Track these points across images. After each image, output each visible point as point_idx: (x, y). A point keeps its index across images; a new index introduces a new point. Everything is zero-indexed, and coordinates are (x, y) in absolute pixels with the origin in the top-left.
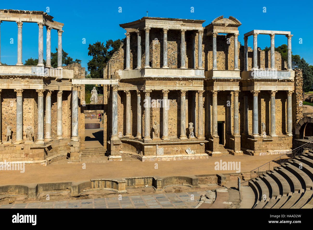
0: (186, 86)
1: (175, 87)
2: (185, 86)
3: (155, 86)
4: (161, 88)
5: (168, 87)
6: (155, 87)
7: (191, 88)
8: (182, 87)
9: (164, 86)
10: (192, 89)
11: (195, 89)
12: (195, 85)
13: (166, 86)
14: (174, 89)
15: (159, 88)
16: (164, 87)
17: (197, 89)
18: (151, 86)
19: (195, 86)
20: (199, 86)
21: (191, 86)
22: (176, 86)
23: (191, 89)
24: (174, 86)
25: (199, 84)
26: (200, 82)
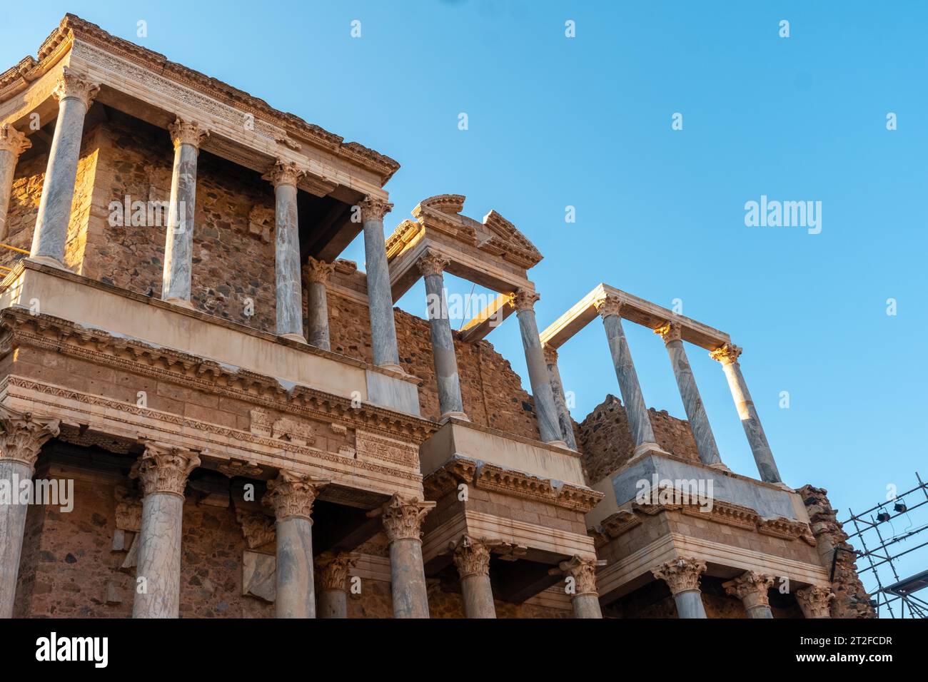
0: (318, 455)
1: (238, 443)
2: (311, 454)
3: (86, 401)
4: (135, 428)
5: (186, 430)
6: (86, 407)
7: (347, 473)
8: (290, 455)
9: (164, 419)
10: (357, 479)
11: (375, 483)
12: (372, 460)
13: (175, 421)
14: (237, 454)
15: (124, 426)
16: (158, 424)
17: (382, 485)
18: (61, 394)
19: (372, 468)
20: (395, 473)
21: (345, 462)
22: (245, 438)
23: (349, 477)
24: (231, 434)
25: (395, 461)
26: (397, 446)
